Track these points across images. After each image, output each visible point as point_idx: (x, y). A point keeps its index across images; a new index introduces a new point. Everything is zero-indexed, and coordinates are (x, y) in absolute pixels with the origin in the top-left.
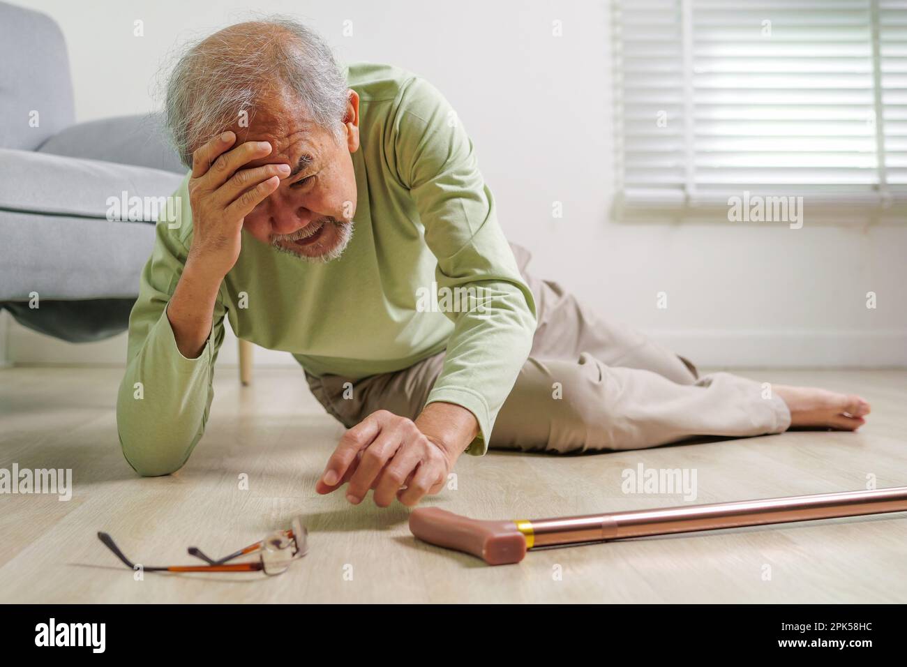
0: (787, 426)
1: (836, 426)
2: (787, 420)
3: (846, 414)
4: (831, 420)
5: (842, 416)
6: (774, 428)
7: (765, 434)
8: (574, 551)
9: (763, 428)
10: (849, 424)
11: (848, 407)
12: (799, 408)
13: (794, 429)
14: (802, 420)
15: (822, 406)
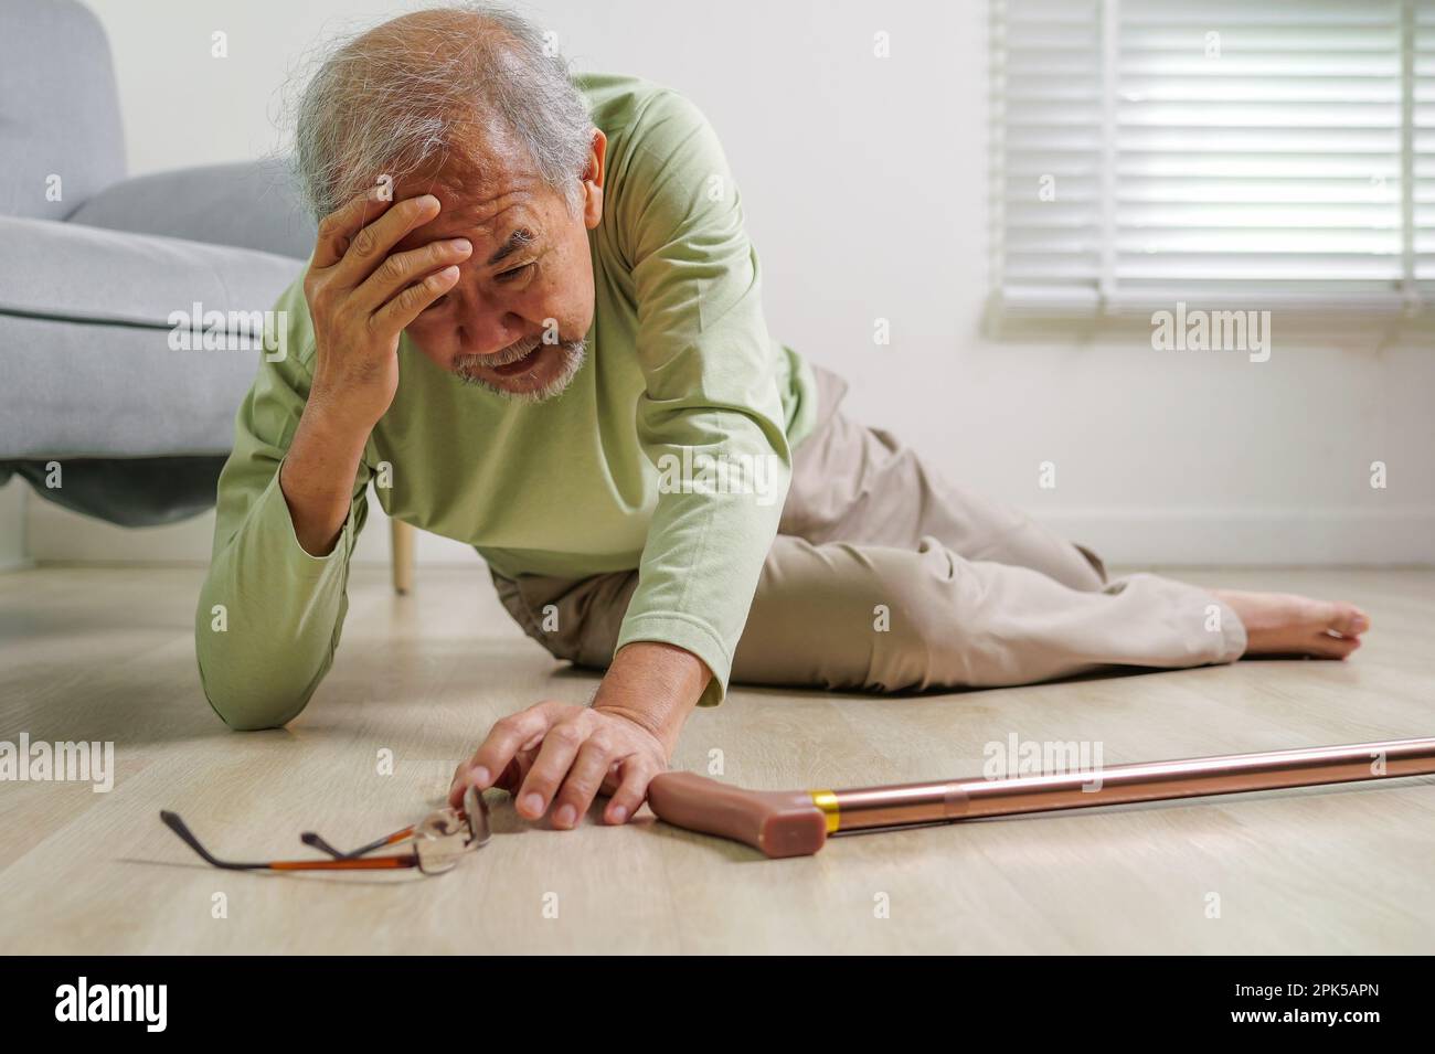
0: (1240, 651)
1: (1316, 652)
2: (1241, 643)
3: (1332, 633)
4: (1308, 641)
5: (1325, 635)
6: (1220, 655)
7: (1205, 664)
8: (901, 838)
9: (1203, 654)
10: (1337, 647)
11: (1335, 623)
12: (1259, 624)
13: (1250, 656)
14: (1263, 644)
15: (1295, 621)
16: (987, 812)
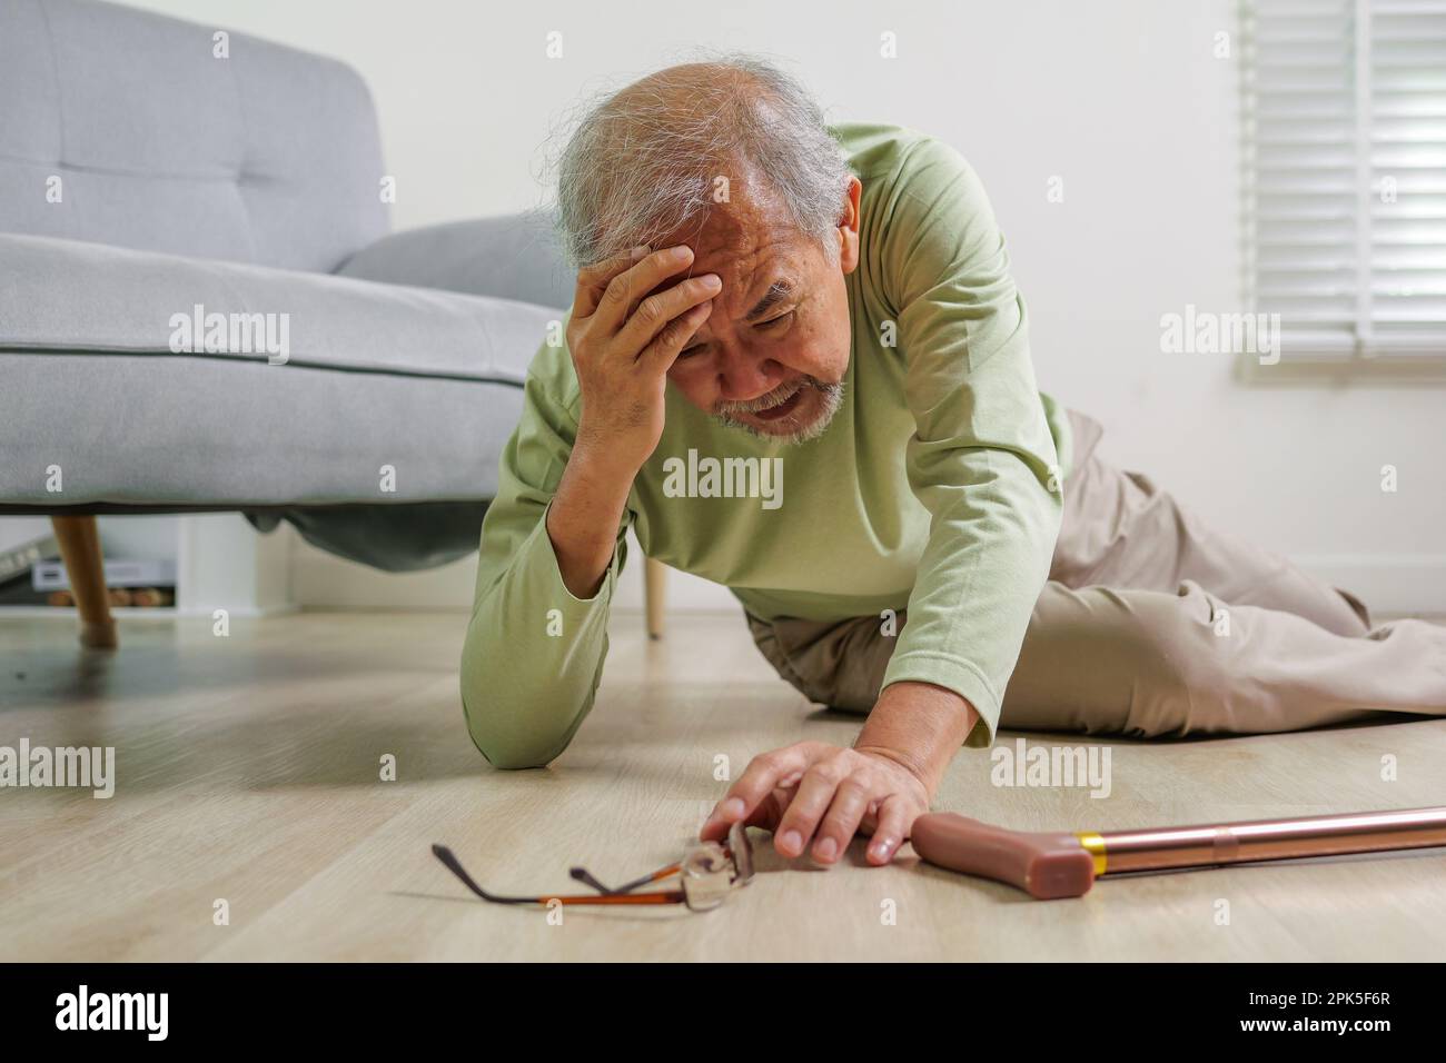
16: (1257, 856)
